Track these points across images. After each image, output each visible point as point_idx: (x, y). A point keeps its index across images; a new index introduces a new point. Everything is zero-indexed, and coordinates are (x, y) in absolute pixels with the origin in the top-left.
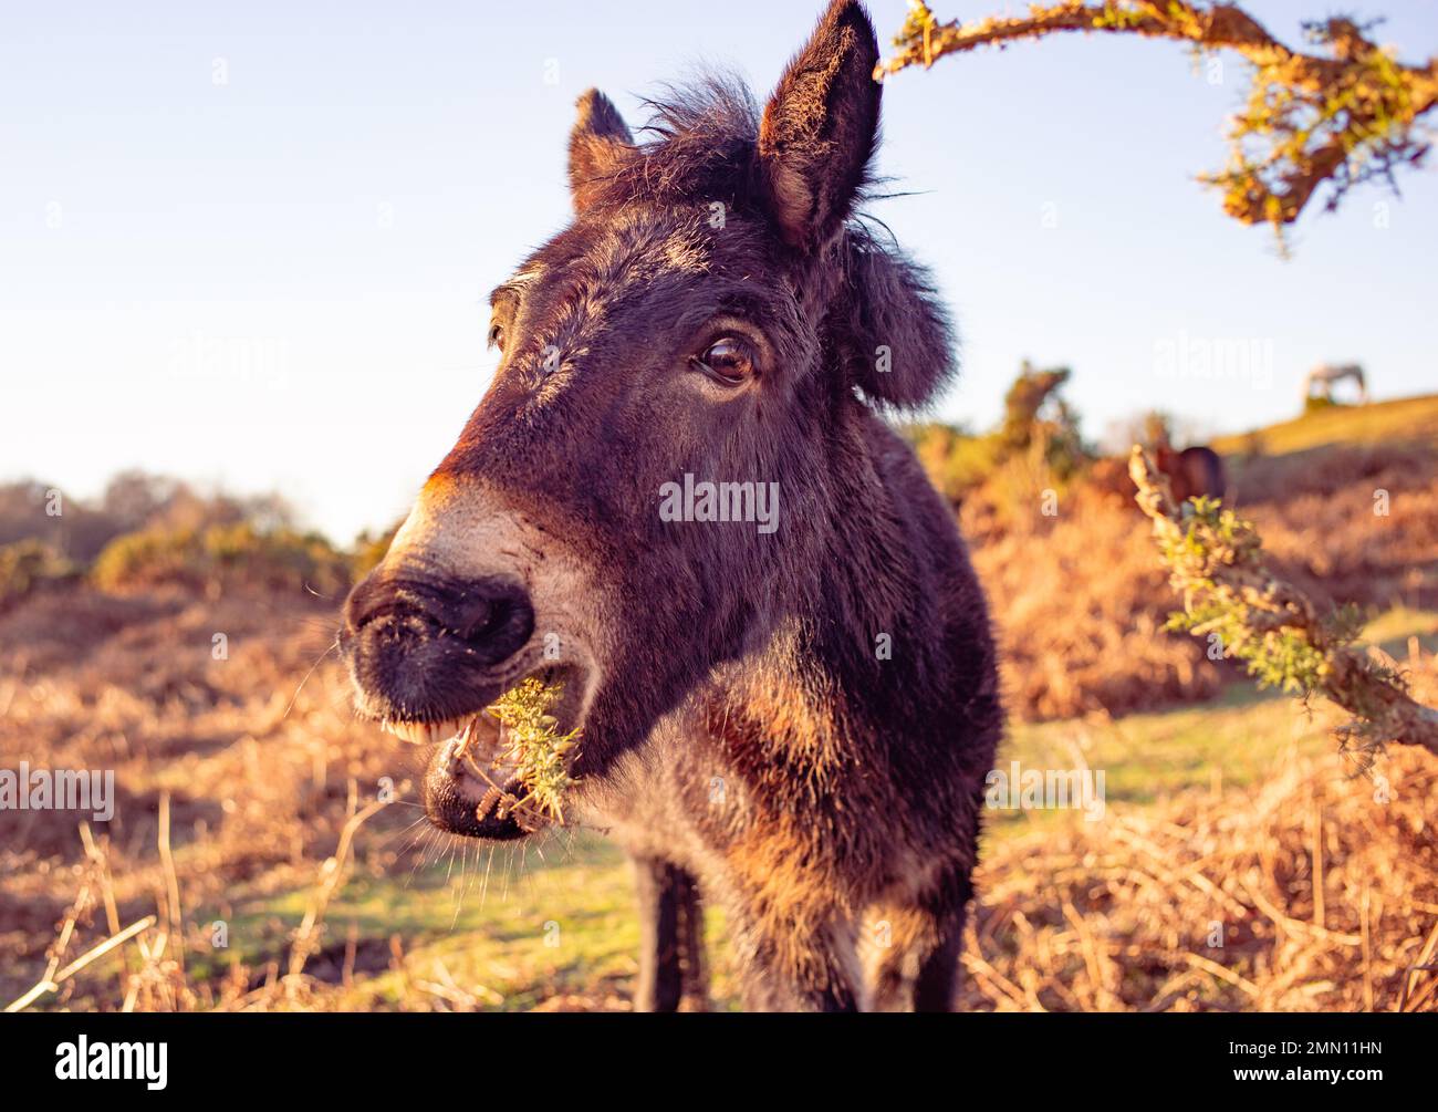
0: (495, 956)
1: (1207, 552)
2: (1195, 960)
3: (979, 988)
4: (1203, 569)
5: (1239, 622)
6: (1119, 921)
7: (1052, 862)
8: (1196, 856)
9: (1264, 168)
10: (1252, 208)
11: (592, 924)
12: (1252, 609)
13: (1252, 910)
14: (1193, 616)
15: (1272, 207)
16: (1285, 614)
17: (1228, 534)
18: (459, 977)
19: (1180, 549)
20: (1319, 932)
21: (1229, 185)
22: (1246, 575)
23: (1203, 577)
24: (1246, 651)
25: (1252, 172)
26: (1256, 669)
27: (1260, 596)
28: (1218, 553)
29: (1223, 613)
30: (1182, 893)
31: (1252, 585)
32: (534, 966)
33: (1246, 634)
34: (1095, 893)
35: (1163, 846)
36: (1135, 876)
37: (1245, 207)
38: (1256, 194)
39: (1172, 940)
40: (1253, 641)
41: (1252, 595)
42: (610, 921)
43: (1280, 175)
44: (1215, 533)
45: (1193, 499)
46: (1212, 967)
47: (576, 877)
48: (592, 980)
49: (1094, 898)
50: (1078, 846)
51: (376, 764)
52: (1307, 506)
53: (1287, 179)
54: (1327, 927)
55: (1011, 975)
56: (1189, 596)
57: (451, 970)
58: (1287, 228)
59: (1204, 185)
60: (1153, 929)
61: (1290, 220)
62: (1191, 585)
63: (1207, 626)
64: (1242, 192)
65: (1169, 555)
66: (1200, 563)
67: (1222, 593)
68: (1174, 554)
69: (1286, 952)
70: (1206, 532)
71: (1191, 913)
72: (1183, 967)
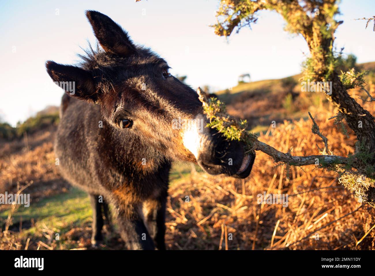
0: (58, 221)
1: (214, 109)
2: (218, 205)
3: (172, 216)
4: (213, 113)
5: (222, 125)
6: (202, 198)
7: (187, 186)
8: (217, 182)
9: (223, 23)
10: (221, 32)
11: (81, 211)
12: (224, 121)
13: (230, 193)
14: (211, 124)
15: (225, 32)
16: (231, 122)
17: (219, 105)
18: (49, 227)
19: (208, 109)
20: (244, 196)
21: (215, 27)
22: (223, 114)
23: (213, 115)
24: (223, 131)
25: (220, 24)
26: (226, 135)
27: (226, 119)
28: (216, 109)
29: (218, 123)
30: (215, 190)
31: (224, 117)
32: (68, 222)
33: (223, 127)
34: (196, 192)
35: (211, 180)
36: (205, 188)
37: (219, 32)
38: (221, 29)
39: (213, 201)
40: (225, 129)
41: (224, 119)
42: (86, 210)
43: (226, 25)
44: (216, 105)
45: (211, 98)
46: (222, 206)
47: (77, 201)
48: (82, 224)
49: (196, 193)
50: (193, 183)
51: (25, 178)
52: (239, 105)
53: (228, 26)
54: (246, 195)
55: (179, 212)
56: (211, 120)
57: (47, 225)
58: (228, 37)
59: (210, 27)
60: (209, 199)
61: (229, 35)
62: (211, 117)
63: (215, 126)
64: (218, 29)
65: (206, 110)
66: (213, 112)
67: (218, 119)
68: (207, 110)
69: (237, 201)
70: (214, 105)
71: (217, 195)
72: (216, 207)
